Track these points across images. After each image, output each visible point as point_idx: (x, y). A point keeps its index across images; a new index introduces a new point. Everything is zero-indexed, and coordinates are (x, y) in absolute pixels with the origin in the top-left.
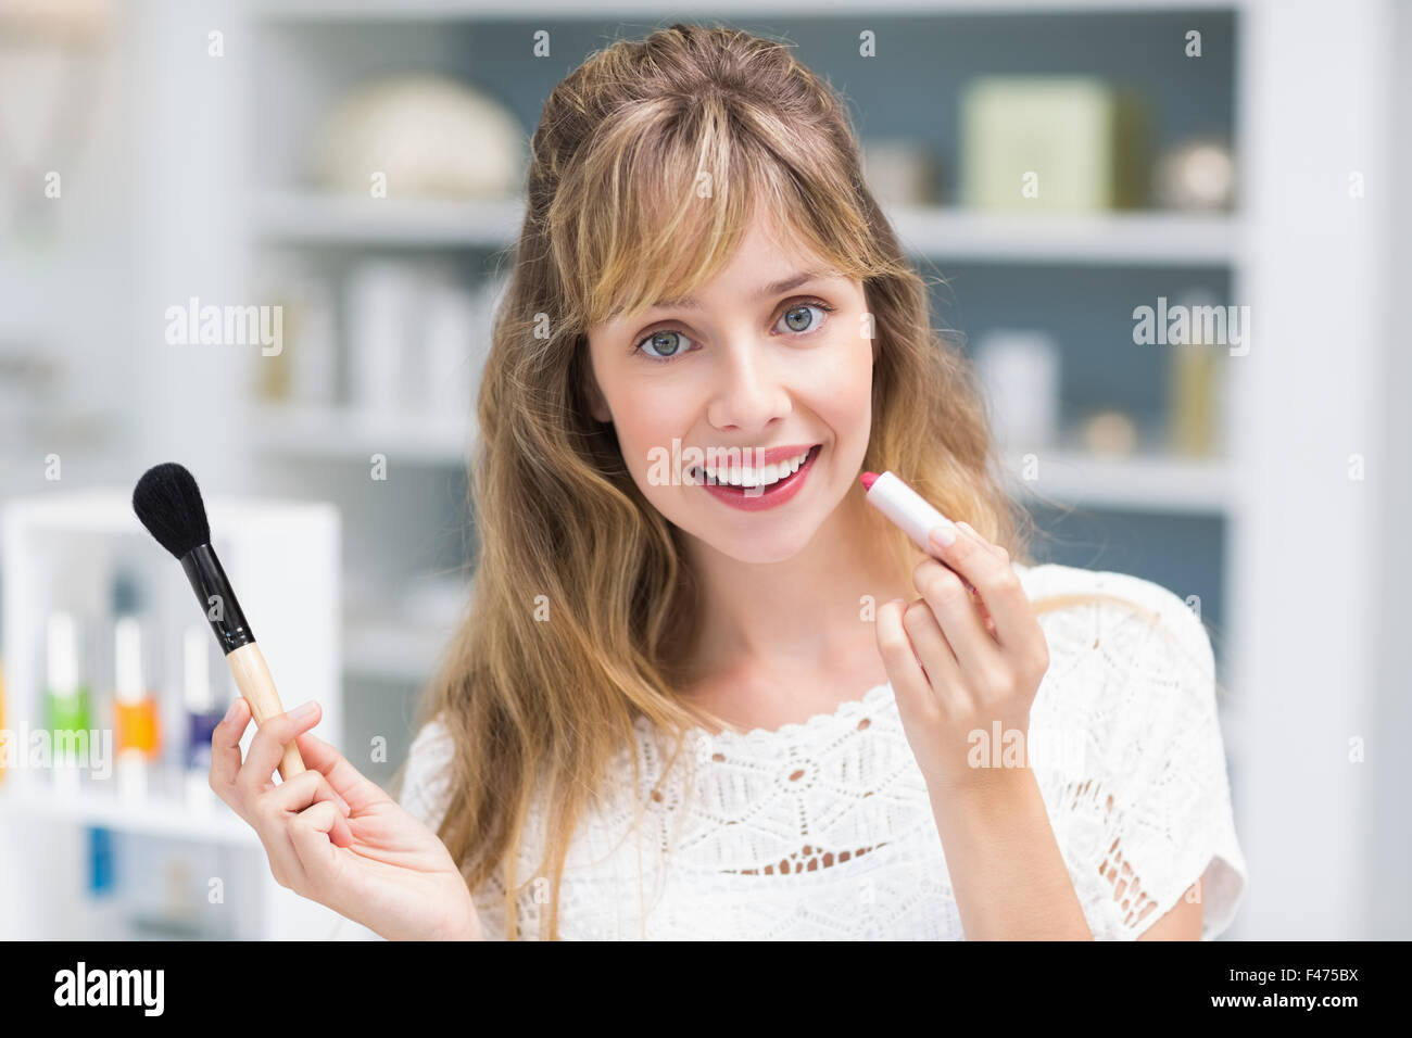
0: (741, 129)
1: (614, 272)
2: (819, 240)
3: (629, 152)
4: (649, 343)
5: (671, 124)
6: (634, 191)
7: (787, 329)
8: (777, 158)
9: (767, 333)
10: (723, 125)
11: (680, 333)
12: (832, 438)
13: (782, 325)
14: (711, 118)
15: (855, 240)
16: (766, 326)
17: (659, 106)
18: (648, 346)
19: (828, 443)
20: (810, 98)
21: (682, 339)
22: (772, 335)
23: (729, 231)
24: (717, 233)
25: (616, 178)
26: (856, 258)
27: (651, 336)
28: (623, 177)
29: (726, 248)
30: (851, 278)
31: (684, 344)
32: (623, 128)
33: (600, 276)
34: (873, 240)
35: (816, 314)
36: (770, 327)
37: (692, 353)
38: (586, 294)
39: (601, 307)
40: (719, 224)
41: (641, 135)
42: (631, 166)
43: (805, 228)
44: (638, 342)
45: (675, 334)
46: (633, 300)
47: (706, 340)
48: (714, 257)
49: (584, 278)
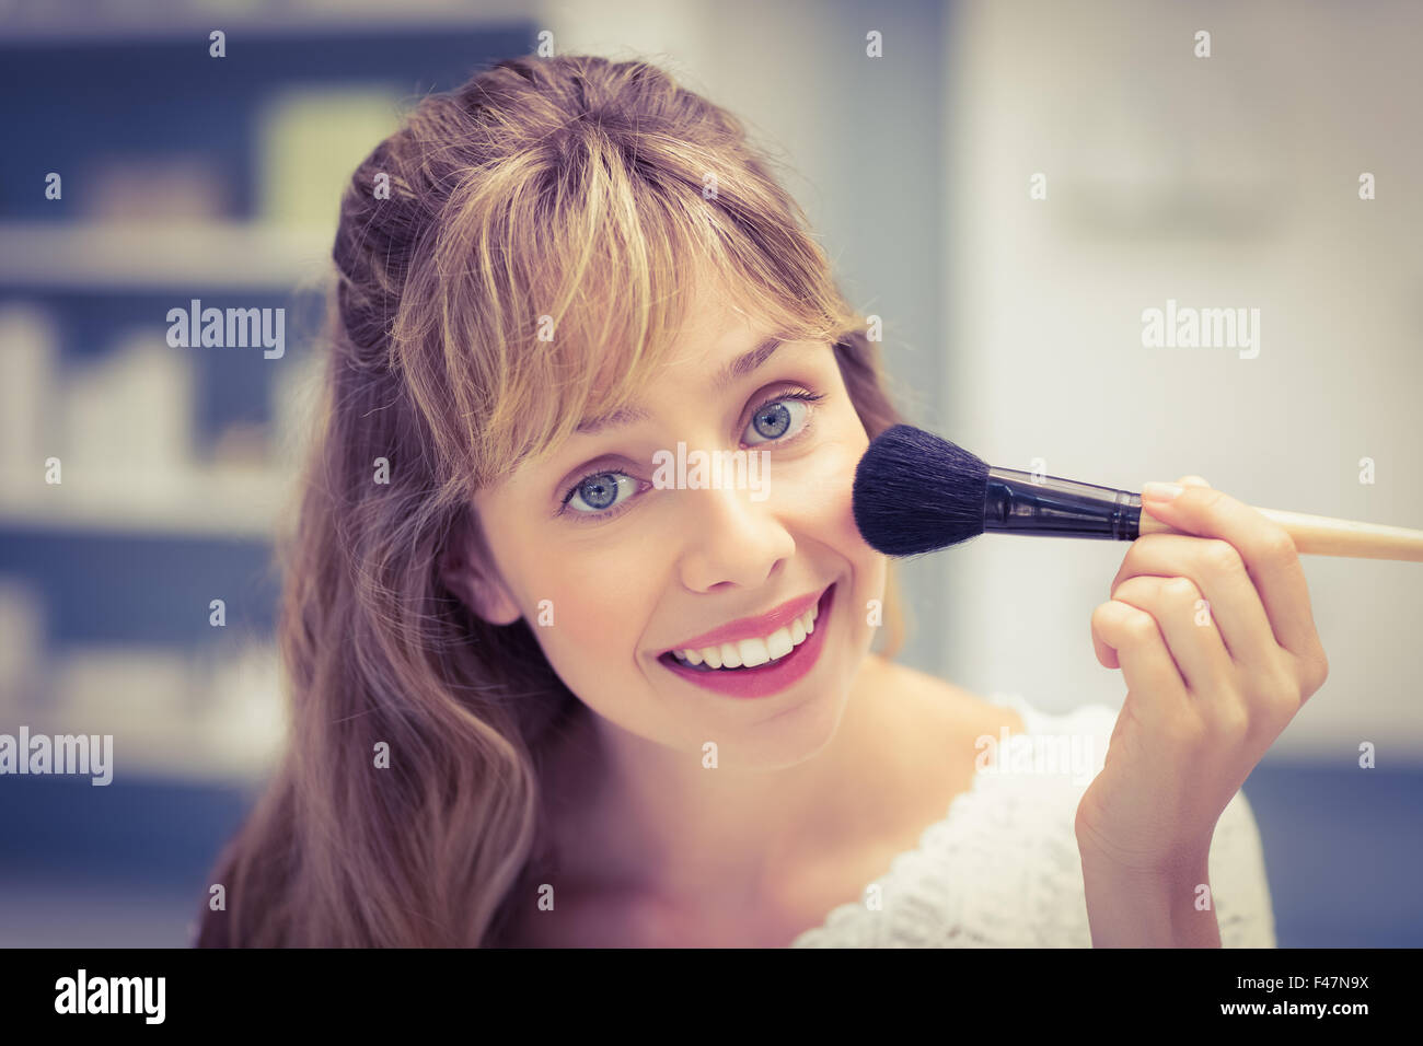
0: (644, 168)
3: (499, 227)
4: (577, 494)
5: (548, 180)
7: (759, 438)
9: (736, 446)
10: (617, 164)
11: (615, 471)
12: (848, 571)
13: (754, 436)
16: (733, 436)
17: (526, 158)
18: (577, 501)
19: (843, 578)
21: (622, 482)
22: (744, 449)
25: (487, 266)
27: (577, 486)
31: (625, 486)
32: (480, 196)
33: (489, 409)
35: (794, 408)
36: (738, 438)
37: (641, 497)
41: (511, 201)
44: (562, 495)
45: (608, 475)
46: (547, 429)
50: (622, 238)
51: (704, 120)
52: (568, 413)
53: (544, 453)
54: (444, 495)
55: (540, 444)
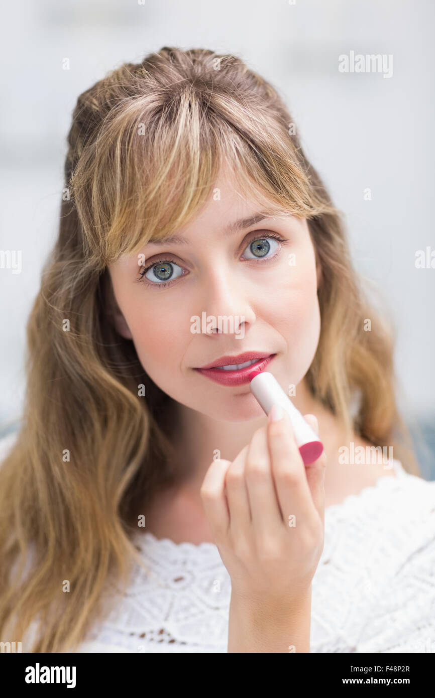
0: (209, 110)
1: (119, 222)
2: (271, 190)
3: (127, 133)
4: (152, 270)
5: (159, 110)
6: (132, 160)
7: (252, 256)
8: (237, 130)
9: (237, 259)
10: (196, 107)
11: (172, 262)
13: (248, 253)
14: (187, 105)
15: (298, 188)
16: (236, 254)
18: (150, 275)
20: (261, 90)
21: (175, 267)
22: (241, 261)
23: (201, 188)
24: (191, 189)
25: (118, 152)
26: (300, 202)
27: (152, 266)
28: (123, 151)
29: (199, 200)
30: (297, 217)
31: (177, 270)
32: (122, 116)
33: (110, 225)
34: (311, 188)
35: (272, 243)
36: (239, 255)
37: (184, 278)
38: (101, 240)
39: (113, 248)
40: (194, 181)
42: (129, 143)
43: (261, 181)
44: (142, 271)
45: (168, 263)
47: (192, 267)
48: (190, 207)
49: (98, 227)
50: (189, 147)
51: (255, 89)
52: (145, 234)
53: (132, 252)
54: (91, 262)
55: (130, 246)
